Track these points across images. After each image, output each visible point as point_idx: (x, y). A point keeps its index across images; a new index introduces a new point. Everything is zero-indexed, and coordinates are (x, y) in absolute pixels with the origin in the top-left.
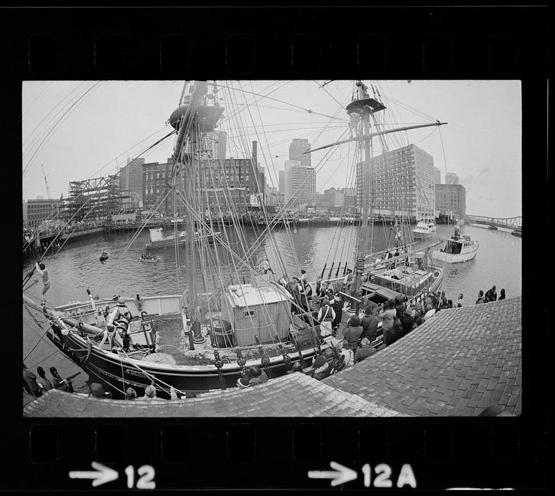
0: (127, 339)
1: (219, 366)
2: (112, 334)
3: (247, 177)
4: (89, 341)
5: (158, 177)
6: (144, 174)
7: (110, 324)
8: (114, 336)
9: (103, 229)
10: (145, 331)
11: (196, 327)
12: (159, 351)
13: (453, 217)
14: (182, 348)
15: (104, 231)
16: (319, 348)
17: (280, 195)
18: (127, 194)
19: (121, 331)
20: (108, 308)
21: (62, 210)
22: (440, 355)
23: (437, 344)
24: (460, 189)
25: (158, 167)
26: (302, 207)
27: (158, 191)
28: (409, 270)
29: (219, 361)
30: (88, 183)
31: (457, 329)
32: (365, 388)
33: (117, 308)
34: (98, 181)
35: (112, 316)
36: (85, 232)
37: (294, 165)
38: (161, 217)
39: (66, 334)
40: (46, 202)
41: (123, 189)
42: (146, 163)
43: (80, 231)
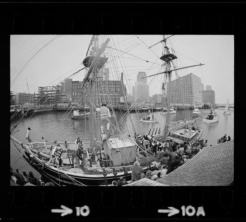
0: (60, 161)
1: (105, 175)
2: (54, 158)
3: (119, 89)
4: (43, 161)
5: (79, 88)
6: (73, 86)
7: (53, 154)
8: (55, 160)
9: (53, 109)
10: (69, 158)
11: (93, 157)
12: (75, 167)
13: (210, 105)
14: (86, 166)
15: (54, 110)
16: (150, 167)
17: (133, 97)
18: (64, 94)
19: (58, 157)
20: (52, 146)
21: (34, 99)
22: (206, 167)
23: (204, 162)
24: (213, 92)
25: (79, 83)
26: (143, 103)
27: (79, 94)
28: (188, 130)
29: (105, 173)
30: (47, 88)
31: (212, 155)
32: (175, 183)
33: (56, 146)
34: (52, 88)
35: (54, 150)
36: (45, 110)
37: (139, 84)
38: (80, 106)
39: (32, 157)
40: (27, 94)
41: (62, 92)
42: (73, 81)
43: (43, 109)
